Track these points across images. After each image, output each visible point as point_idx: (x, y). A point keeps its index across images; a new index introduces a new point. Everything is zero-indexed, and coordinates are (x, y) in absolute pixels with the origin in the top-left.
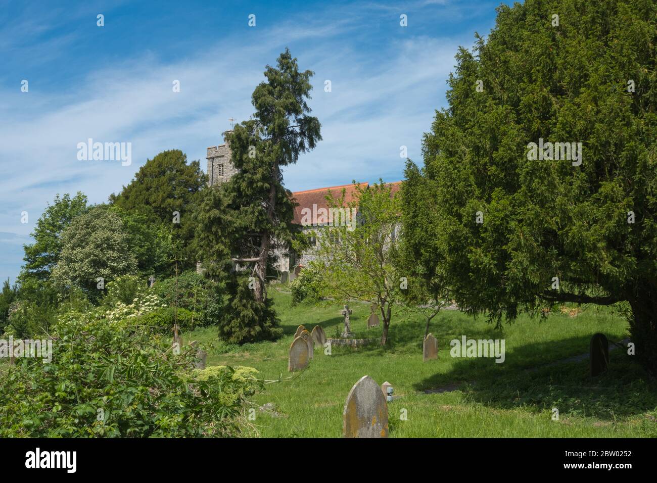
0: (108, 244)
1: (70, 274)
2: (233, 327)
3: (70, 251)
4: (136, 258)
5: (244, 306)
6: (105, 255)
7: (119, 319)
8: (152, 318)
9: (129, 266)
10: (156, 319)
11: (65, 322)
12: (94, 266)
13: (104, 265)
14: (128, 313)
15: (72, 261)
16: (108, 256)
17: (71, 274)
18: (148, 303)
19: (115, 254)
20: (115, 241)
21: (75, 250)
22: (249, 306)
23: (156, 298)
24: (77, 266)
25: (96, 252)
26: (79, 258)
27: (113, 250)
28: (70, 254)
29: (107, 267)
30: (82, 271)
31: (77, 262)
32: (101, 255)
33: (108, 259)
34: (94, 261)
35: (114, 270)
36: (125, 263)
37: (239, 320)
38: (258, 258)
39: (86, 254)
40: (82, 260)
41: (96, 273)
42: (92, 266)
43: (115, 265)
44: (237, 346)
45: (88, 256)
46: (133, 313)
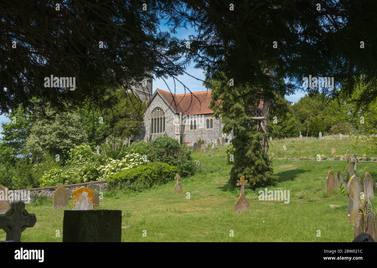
0: (69, 122)
1: (40, 143)
2: (247, 174)
3: (40, 127)
4: (86, 133)
5: (257, 156)
6: (67, 129)
7: (114, 171)
8: (145, 170)
10: (148, 171)
13: (66, 136)
15: (41, 133)
16: (69, 130)
17: (41, 143)
18: (133, 159)
19: (74, 129)
20: (74, 120)
21: (45, 125)
22: (261, 156)
23: (138, 156)
24: (47, 137)
25: (61, 127)
26: (48, 131)
27: (72, 126)
28: (41, 129)
29: (69, 138)
30: (51, 141)
31: (47, 134)
32: (65, 129)
33: (69, 132)
34: (59, 133)
35: (73, 140)
36: (81, 136)
37: (253, 168)
38: (262, 117)
39: (53, 129)
40: (50, 133)
41: (61, 142)
42: (58, 137)
43: (74, 137)
44: (250, 190)
45: (55, 130)
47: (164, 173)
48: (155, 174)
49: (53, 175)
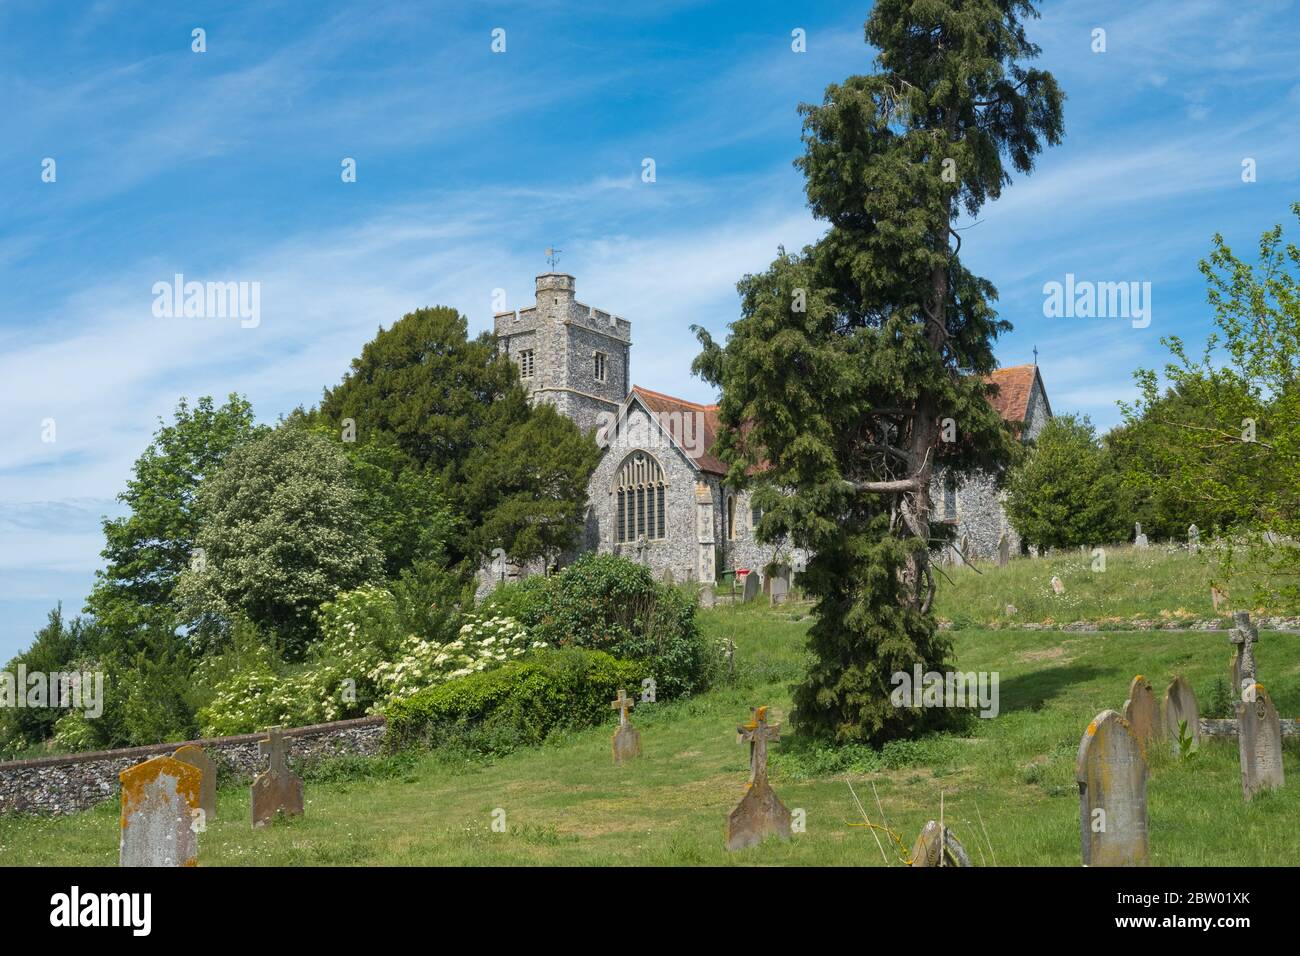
0: (317, 511)
1: (223, 585)
2: (850, 691)
3: (223, 530)
4: (379, 546)
5: (886, 623)
6: (310, 537)
7: (421, 682)
8: (524, 677)
9: (365, 565)
10: (535, 679)
11: (237, 700)
12: (284, 565)
13: (308, 561)
14: (450, 666)
15: (227, 553)
16: (317, 539)
17: (226, 586)
18: (493, 639)
19: (334, 536)
20: (333, 503)
21: (236, 525)
22: (900, 625)
23: (510, 626)
24: (243, 564)
25: (290, 530)
26: (247, 544)
27: (330, 525)
28: (224, 536)
29: (316, 565)
30: (257, 577)
31: (244, 555)
32: (302, 537)
33: (318, 546)
34: (282, 551)
35: (332, 574)
36: (357, 557)
37: (870, 668)
38: (907, 483)
39: (264, 535)
40: (254, 550)
41: (289, 580)
42: (279, 565)
43: (336, 561)
44: (863, 750)
45: (269, 539)
46: (464, 666)
47: (595, 685)
48: (559, 691)
49: (246, 695)
